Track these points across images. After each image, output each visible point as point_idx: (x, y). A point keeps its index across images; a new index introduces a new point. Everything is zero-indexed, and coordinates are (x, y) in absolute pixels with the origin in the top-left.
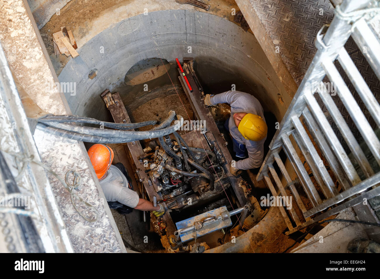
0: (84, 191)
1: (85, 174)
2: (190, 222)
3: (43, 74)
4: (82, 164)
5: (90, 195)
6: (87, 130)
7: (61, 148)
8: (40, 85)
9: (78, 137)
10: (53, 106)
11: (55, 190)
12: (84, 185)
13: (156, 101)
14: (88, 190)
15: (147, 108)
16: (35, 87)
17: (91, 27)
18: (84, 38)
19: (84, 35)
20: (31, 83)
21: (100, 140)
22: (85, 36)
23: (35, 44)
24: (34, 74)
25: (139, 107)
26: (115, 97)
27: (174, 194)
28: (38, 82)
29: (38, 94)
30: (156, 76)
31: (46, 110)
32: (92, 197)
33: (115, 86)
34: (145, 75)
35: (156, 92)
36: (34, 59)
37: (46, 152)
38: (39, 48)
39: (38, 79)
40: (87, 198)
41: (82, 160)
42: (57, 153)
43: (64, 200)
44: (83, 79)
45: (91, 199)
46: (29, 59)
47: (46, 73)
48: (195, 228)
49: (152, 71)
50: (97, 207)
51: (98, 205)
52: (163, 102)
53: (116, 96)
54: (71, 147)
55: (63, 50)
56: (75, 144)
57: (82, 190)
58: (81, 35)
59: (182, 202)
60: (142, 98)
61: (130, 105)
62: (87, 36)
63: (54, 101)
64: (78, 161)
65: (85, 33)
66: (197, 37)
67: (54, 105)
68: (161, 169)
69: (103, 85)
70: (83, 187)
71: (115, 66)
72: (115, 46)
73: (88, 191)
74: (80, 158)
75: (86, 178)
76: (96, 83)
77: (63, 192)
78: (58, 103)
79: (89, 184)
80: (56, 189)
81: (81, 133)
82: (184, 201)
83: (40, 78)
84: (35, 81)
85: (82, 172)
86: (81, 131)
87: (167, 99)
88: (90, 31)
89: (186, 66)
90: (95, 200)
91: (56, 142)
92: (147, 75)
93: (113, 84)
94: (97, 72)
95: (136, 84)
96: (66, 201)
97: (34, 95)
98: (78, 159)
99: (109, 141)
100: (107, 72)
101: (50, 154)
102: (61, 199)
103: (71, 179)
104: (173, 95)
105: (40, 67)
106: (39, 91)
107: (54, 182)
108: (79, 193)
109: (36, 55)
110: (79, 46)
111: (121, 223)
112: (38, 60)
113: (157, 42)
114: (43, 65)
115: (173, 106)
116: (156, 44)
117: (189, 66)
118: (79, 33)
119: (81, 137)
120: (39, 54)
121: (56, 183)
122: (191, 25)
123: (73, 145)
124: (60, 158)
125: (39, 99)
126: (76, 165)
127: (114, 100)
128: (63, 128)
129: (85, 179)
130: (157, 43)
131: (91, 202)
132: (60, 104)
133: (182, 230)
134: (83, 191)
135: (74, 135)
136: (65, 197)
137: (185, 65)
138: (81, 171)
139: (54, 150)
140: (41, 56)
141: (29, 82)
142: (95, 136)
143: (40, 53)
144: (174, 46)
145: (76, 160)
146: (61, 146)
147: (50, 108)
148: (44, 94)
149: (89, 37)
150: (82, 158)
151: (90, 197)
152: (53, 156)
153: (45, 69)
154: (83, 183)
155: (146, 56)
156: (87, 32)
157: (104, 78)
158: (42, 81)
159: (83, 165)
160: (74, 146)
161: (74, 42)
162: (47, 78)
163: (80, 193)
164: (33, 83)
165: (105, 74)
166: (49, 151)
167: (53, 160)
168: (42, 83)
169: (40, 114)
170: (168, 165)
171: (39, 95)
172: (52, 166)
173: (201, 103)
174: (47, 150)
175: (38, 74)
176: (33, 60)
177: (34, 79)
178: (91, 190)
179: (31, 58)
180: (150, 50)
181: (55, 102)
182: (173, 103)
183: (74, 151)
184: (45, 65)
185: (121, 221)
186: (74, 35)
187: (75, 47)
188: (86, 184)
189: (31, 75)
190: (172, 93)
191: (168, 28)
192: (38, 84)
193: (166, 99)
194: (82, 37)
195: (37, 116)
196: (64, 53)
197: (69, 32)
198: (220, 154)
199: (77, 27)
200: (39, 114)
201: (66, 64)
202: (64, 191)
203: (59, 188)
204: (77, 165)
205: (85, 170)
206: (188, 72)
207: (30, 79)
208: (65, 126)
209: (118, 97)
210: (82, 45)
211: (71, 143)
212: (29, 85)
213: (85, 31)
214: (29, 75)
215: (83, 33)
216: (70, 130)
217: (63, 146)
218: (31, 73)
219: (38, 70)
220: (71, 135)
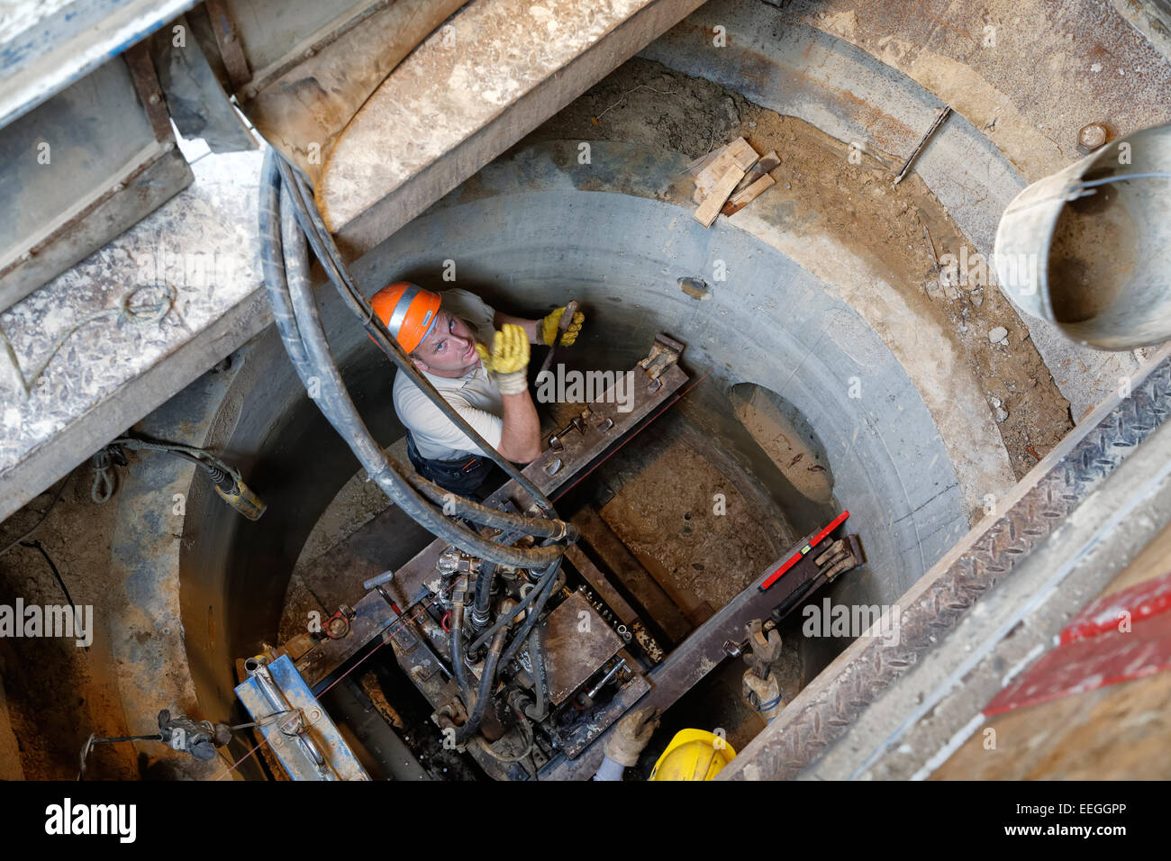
0: (120, 342)
1: (170, 330)
2: (298, 694)
3: (443, 126)
4: (200, 313)
5: (114, 361)
6: (300, 294)
7: (234, 242)
8: (407, 129)
9: (274, 277)
10: (353, 182)
11: (106, 265)
12: (139, 337)
13: (736, 499)
14: (126, 352)
15: (703, 480)
16: (397, 117)
17: (805, 233)
18: (764, 225)
19: (774, 220)
20: (406, 103)
21: (290, 340)
22: (772, 225)
23: (526, 77)
24: (433, 102)
25: (702, 456)
26: (672, 374)
27: (434, 632)
28: (415, 120)
29: (379, 131)
30: (790, 474)
31: (337, 166)
32: (106, 369)
33: (707, 362)
34: (781, 438)
35: (755, 490)
36: (481, 87)
37: (212, 206)
38: (517, 90)
39: (423, 118)
40: (100, 356)
41: (211, 310)
42: (217, 236)
43: (82, 298)
44: (667, 265)
45: (102, 369)
46: (476, 75)
47: (447, 132)
48: (280, 716)
49: (800, 456)
50: (82, 392)
51: (87, 392)
52: (739, 520)
53: (676, 376)
54: (244, 268)
55: (705, 179)
56: (253, 274)
57: (123, 335)
58: (769, 214)
59: (417, 663)
60: (724, 456)
61: (691, 429)
62: (774, 230)
63: (370, 179)
64: (206, 299)
65: (781, 223)
66: (914, 550)
67: (356, 183)
68: (447, 566)
69: (690, 328)
70: (132, 335)
71: (750, 343)
72: (791, 319)
73: (122, 352)
74: (215, 303)
75: (161, 337)
76: (682, 308)
77: (104, 288)
78: (365, 193)
79: (144, 348)
80: (109, 267)
81: (289, 279)
82: (424, 669)
83: (427, 121)
84: (416, 111)
85: (177, 319)
86: (292, 278)
87: (753, 530)
88: (791, 234)
89: (837, 550)
90: (101, 381)
91: (246, 225)
92: (783, 446)
93: (709, 357)
94: (706, 297)
95: (744, 422)
96: (81, 302)
97: (371, 123)
98: (210, 296)
99: (299, 364)
100: (724, 327)
101: (210, 218)
102: (85, 288)
103: (146, 296)
104: (770, 543)
105: (461, 112)
106: (388, 130)
107: (129, 256)
108: (112, 329)
109: (492, 89)
110: (735, 220)
111: (353, 512)
112: (479, 98)
113: (861, 437)
114: (471, 118)
115: (737, 552)
116: (855, 436)
117: (840, 557)
118: (774, 207)
119: (274, 283)
120: (499, 95)
121: (128, 262)
122: (934, 518)
123: (249, 271)
124: (203, 250)
125: (365, 139)
126: (192, 297)
127: (663, 372)
128: (284, 227)
129: (156, 334)
130: (858, 438)
131: (93, 371)
132: (366, 198)
133: (265, 678)
134: (120, 340)
135: (277, 264)
136: (91, 299)
137: (838, 546)
138: (179, 315)
139: (222, 225)
140: (494, 101)
141: (407, 97)
142: (294, 320)
143: (503, 98)
144: (871, 490)
145: (207, 293)
146: (240, 240)
147: (344, 177)
148: (381, 148)
149: (772, 237)
150: (216, 308)
151: (108, 364)
152: (205, 229)
153: (458, 125)
154: (142, 333)
155: (816, 420)
156: (786, 227)
157: (706, 325)
158: (421, 130)
159: (197, 316)
160: (249, 275)
161: (743, 200)
162: (434, 139)
163: (111, 332)
164: (408, 108)
165: (718, 322)
166: (215, 213)
167: (192, 234)
168: (415, 131)
169: (298, 154)
170: (466, 584)
171: (374, 137)
172: (173, 237)
173: (736, 629)
174: (219, 208)
175: (437, 112)
176: (476, 88)
177: (421, 107)
178: (128, 360)
179: (482, 79)
180: (833, 425)
181: (366, 184)
182: (746, 549)
183: (234, 279)
184: (470, 123)
185: (357, 512)
186: (764, 195)
187: (728, 208)
188: (143, 341)
189: (429, 96)
190: (773, 538)
191: (902, 452)
192: (407, 123)
193: (751, 526)
194: (765, 218)
195: (289, 147)
196: (699, 186)
197: (767, 180)
198: (590, 734)
199: (791, 194)
200: (297, 149)
201: (670, 201)
202: (108, 289)
203: (113, 274)
204: (191, 300)
205: (183, 324)
206: (819, 561)
207: (416, 98)
208: (290, 231)
209: (675, 384)
210: (740, 225)
211: (256, 263)
212: (396, 100)
213: (787, 219)
214: (428, 92)
215: (780, 217)
216: (285, 246)
217: (242, 246)
218: (436, 94)
219: (447, 108)
220: (269, 257)
